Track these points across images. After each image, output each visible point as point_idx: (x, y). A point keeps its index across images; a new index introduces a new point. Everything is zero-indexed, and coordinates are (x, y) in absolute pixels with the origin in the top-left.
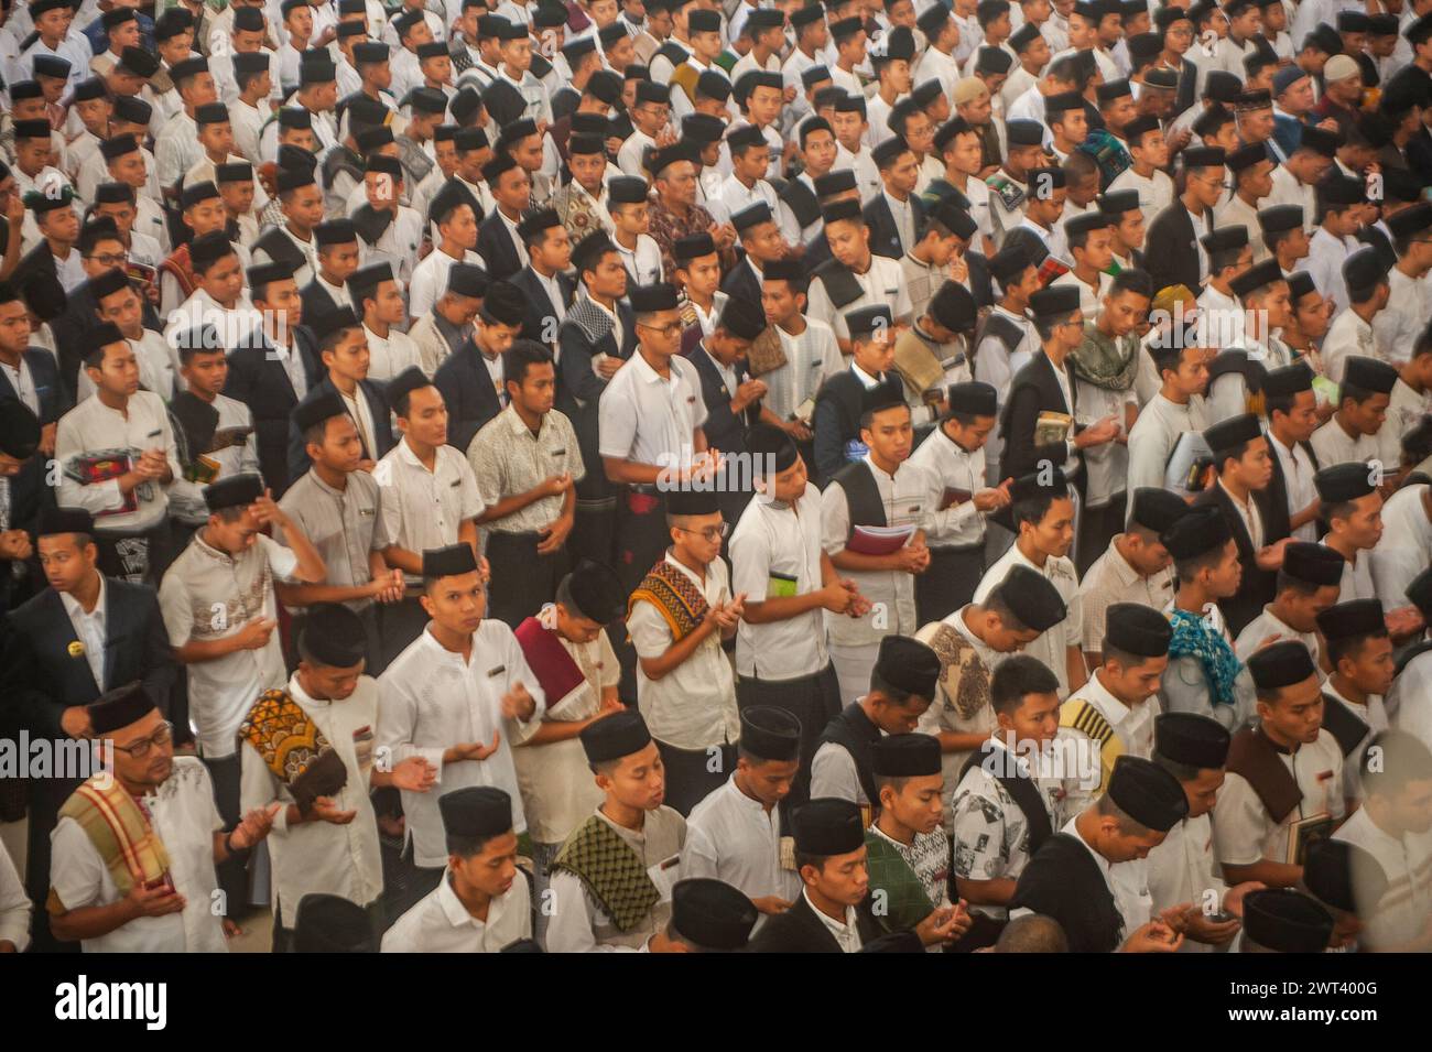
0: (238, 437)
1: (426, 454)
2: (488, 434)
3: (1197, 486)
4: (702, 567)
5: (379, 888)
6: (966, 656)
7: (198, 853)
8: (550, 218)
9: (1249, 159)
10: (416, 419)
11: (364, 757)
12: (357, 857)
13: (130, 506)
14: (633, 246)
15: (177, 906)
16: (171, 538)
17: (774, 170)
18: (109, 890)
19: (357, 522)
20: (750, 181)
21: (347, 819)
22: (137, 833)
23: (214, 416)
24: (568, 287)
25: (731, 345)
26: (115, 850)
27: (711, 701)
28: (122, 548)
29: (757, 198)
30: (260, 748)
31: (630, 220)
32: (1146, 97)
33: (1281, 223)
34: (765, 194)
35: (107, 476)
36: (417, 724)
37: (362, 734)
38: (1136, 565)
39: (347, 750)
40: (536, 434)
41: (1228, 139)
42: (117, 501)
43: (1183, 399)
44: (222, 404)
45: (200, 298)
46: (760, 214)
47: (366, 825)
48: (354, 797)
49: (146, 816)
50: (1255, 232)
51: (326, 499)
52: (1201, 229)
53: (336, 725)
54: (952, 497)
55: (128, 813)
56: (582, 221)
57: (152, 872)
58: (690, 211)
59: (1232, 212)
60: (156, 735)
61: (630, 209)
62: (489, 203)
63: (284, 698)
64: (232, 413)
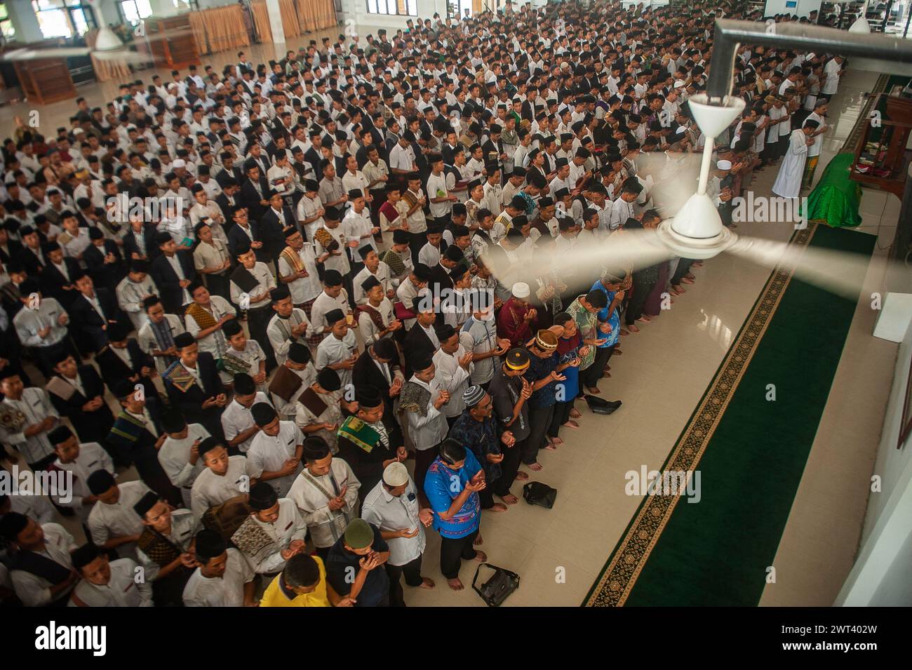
0: (310, 170)
1: (354, 173)
2: (365, 167)
3: (529, 166)
4: (416, 192)
5: (349, 270)
6: (474, 207)
7: (311, 263)
8: (379, 115)
9: (543, 88)
10: (350, 164)
11: (342, 241)
12: (344, 263)
13: (286, 190)
14: (399, 119)
15: (308, 276)
16: (297, 196)
17: (432, 99)
18: (292, 273)
19: (337, 188)
20: (426, 101)
21: (340, 254)
22: (297, 260)
23: (304, 167)
24: (384, 130)
25: (424, 142)
26: (292, 264)
27: (420, 222)
28: (286, 199)
29: (429, 106)
30: (318, 240)
31: (397, 112)
32: (520, 75)
33: (551, 103)
34: (431, 104)
35: (280, 183)
36: (353, 231)
37: (341, 236)
38: (514, 185)
39: (338, 240)
40: (376, 166)
41: (538, 84)
42: (283, 189)
43: (526, 146)
44: (305, 163)
45: (297, 140)
46: (430, 109)
47: (344, 256)
48: (341, 249)
49: (299, 256)
50: (545, 105)
51: (329, 184)
52: (532, 105)
53: (335, 234)
54: (476, 173)
55: (295, 256)
56: (388, 114)
57: (301, 269)
58: (414, 110)
59: (540, 101)
60: (299, 237)
61: (397, 110)
62: (365, 112)
63: (323, 229)
64: (308, 165)
